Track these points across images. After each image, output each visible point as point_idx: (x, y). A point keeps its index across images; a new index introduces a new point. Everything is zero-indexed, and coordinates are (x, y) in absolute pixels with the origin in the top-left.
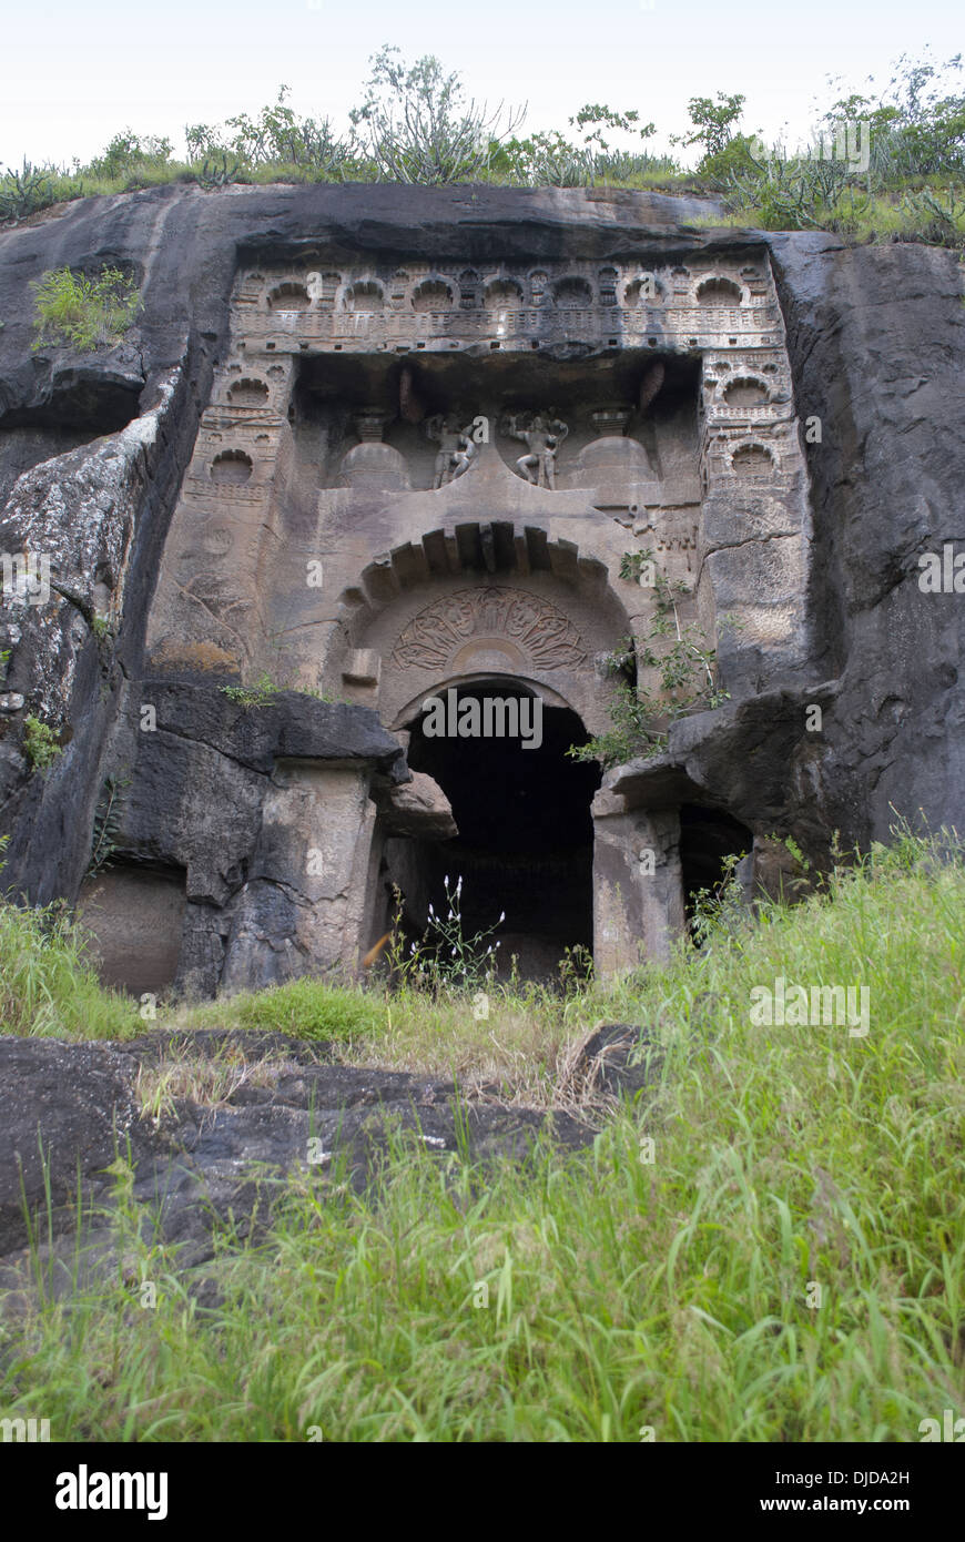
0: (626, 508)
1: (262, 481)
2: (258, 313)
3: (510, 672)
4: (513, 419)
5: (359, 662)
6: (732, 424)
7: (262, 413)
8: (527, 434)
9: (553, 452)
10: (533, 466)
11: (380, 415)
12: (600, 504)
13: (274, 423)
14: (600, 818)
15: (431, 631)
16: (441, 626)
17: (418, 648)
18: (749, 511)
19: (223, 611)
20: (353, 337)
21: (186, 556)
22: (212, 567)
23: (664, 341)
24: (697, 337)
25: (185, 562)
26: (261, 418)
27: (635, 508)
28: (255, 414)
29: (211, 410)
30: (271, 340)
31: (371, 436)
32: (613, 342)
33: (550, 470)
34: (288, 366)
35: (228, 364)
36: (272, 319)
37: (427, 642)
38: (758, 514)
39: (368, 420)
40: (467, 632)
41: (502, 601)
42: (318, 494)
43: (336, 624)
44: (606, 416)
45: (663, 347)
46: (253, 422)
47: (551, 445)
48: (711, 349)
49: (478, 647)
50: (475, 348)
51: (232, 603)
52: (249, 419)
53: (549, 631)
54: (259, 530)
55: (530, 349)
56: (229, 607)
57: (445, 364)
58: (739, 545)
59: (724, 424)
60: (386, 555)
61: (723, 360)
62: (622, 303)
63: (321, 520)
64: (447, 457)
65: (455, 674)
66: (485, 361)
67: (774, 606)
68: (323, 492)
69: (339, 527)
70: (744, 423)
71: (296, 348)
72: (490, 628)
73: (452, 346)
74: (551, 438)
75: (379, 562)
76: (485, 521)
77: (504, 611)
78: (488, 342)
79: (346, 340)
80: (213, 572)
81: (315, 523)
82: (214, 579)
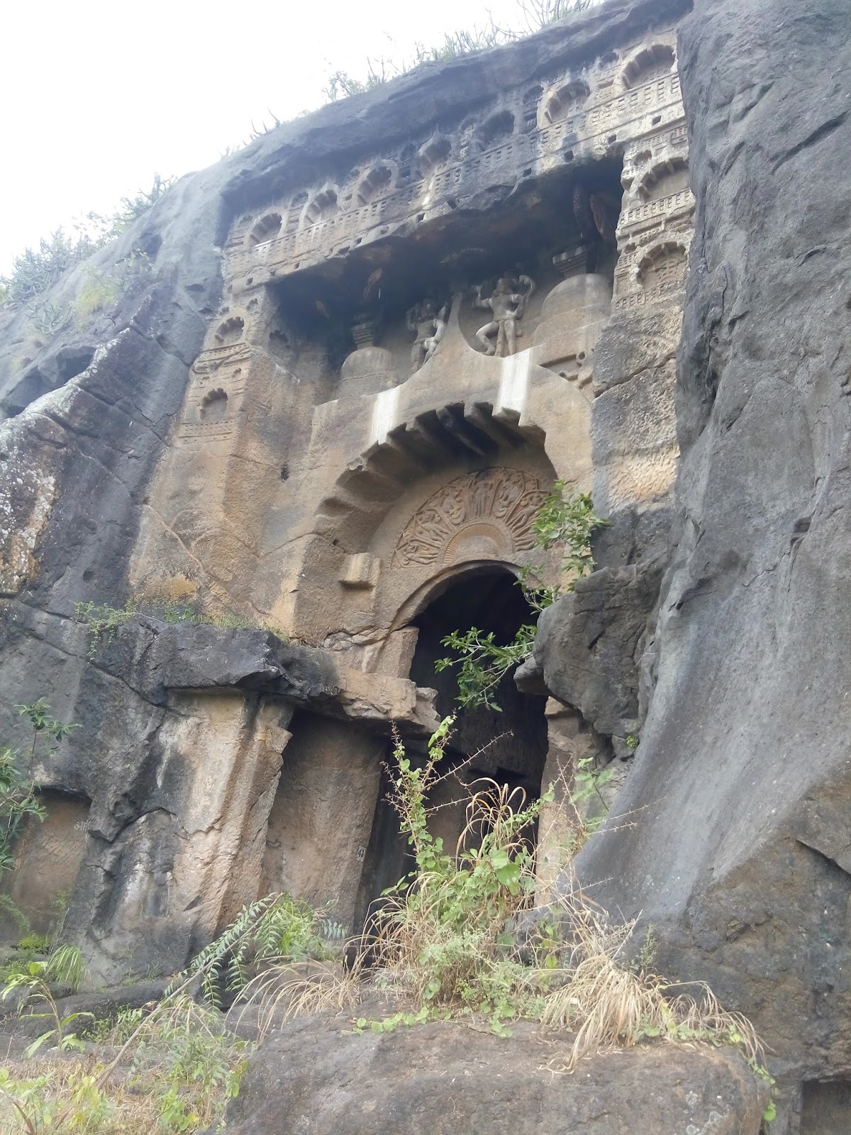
0: (573, 357)
1: (232, 414)
2: (243, 253)
3: (493, 557)
4: (478, 288)
5: (353, 567)
6: (643, 225)
7: (237, 349)
8: (490, 300)
9: (514, 314)
10: (492, 335)
11: (367, 320)
12: (546, 360)
13: (245, 356)
14: (553, 717)
15: (429, 525)
16: (437, 519)
17: (416, 544)
18: (645, 332)
19: (193, 544)
20: (309, 252)
21: (176, 495)
22: (192, 504)
23: (579, 151)
24: (616, 132)
25: (171, 502)
26: (237, 353)
27: (582, 355)
28: (232, 351)
29: (202, 356)
30: (250, 276)
31: (363, 342)
32: (528, 172)
33: (509, 333)
34: (260, 296)
35: (220, 309)
36: (253, 255)
37: (425, 537)
38: (655, 333)
39: (357, 328)
40: (458, 521)
41: (490, 482)
42: (312, 410)
43: (314, 536)
44: (564, 257)
45: (580, 159)
46: (231, 359)
47: (513, 306)
48: (631, 140)
49: (467, 535)
50: (403, 227)
51: (200, 535)
52: (228, 357)
53: (532, 508)
54: (227, 461)
55: (451, 210)
56: (198, 539)
57: (386, 252)
58: (628, 378)
59: (634, 229)
60: (357, 460)
61: (643, 149)
62: (542, 122)
63: (313, 436)
64: (419, 345)
65: (445, 566)
66: (418, 237)
67: (657, 450)
68: (316, 408)
69: (327, 439)
70: (656, 221)
71: (266, 277)
72: (479, 513)
73: (383, 232)
74: (513, 297)
75: (352, 468)
76: (439, 406)
77: (491, 494)
78: (415, 217)
79: (304, 257)
80: (192, 508)
81: (308, 440)
82: (191, 514)
